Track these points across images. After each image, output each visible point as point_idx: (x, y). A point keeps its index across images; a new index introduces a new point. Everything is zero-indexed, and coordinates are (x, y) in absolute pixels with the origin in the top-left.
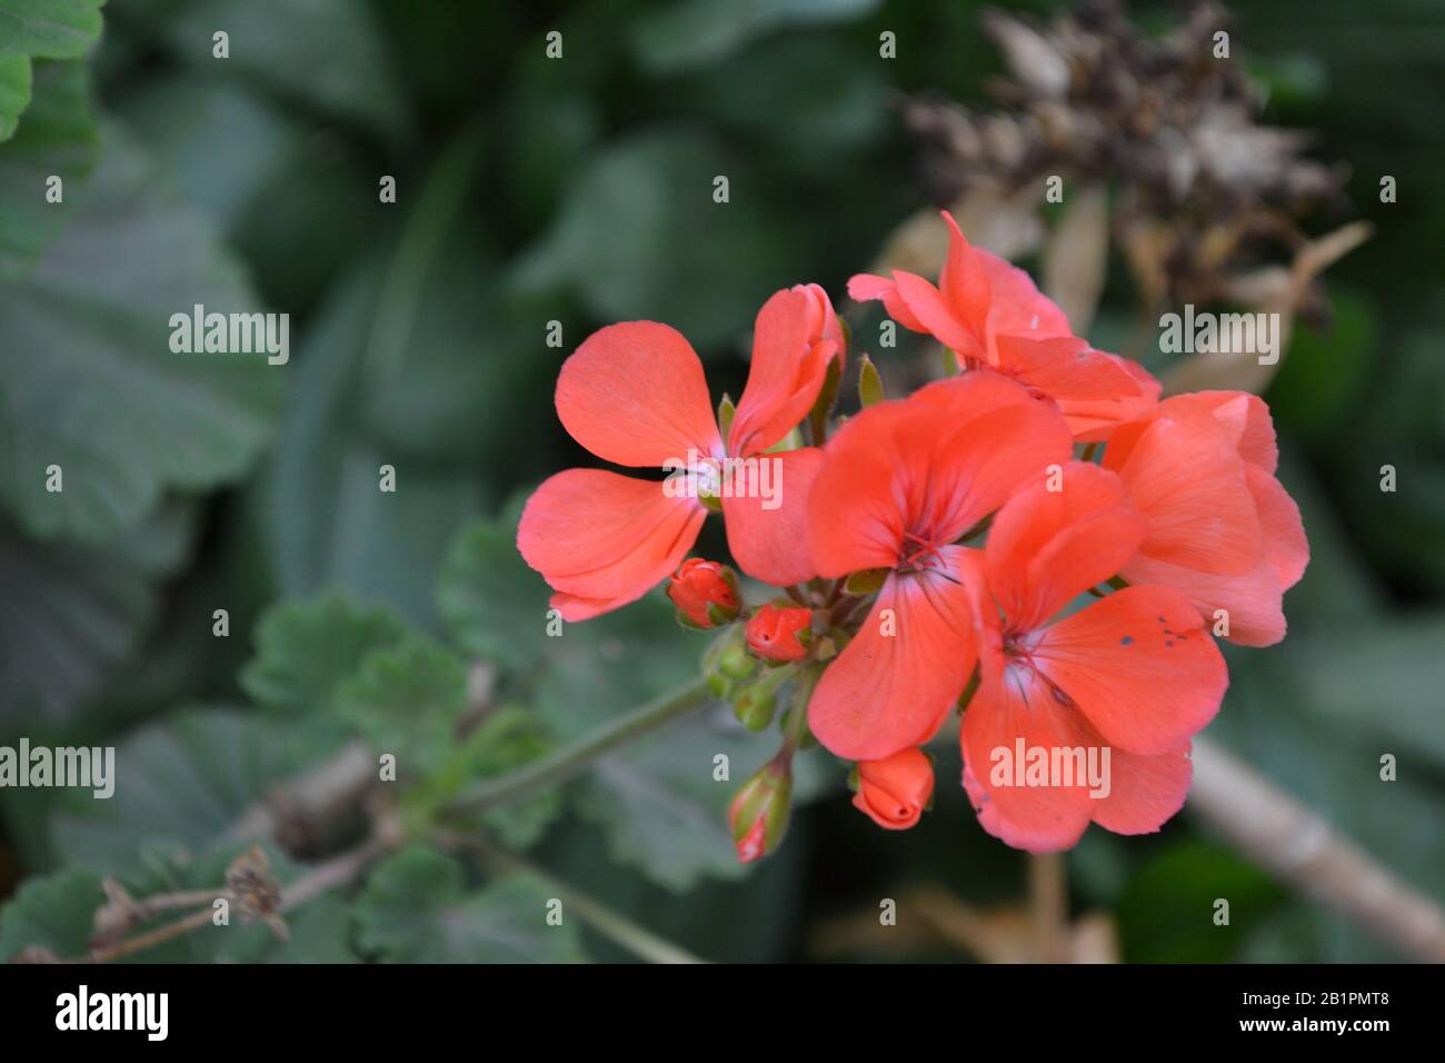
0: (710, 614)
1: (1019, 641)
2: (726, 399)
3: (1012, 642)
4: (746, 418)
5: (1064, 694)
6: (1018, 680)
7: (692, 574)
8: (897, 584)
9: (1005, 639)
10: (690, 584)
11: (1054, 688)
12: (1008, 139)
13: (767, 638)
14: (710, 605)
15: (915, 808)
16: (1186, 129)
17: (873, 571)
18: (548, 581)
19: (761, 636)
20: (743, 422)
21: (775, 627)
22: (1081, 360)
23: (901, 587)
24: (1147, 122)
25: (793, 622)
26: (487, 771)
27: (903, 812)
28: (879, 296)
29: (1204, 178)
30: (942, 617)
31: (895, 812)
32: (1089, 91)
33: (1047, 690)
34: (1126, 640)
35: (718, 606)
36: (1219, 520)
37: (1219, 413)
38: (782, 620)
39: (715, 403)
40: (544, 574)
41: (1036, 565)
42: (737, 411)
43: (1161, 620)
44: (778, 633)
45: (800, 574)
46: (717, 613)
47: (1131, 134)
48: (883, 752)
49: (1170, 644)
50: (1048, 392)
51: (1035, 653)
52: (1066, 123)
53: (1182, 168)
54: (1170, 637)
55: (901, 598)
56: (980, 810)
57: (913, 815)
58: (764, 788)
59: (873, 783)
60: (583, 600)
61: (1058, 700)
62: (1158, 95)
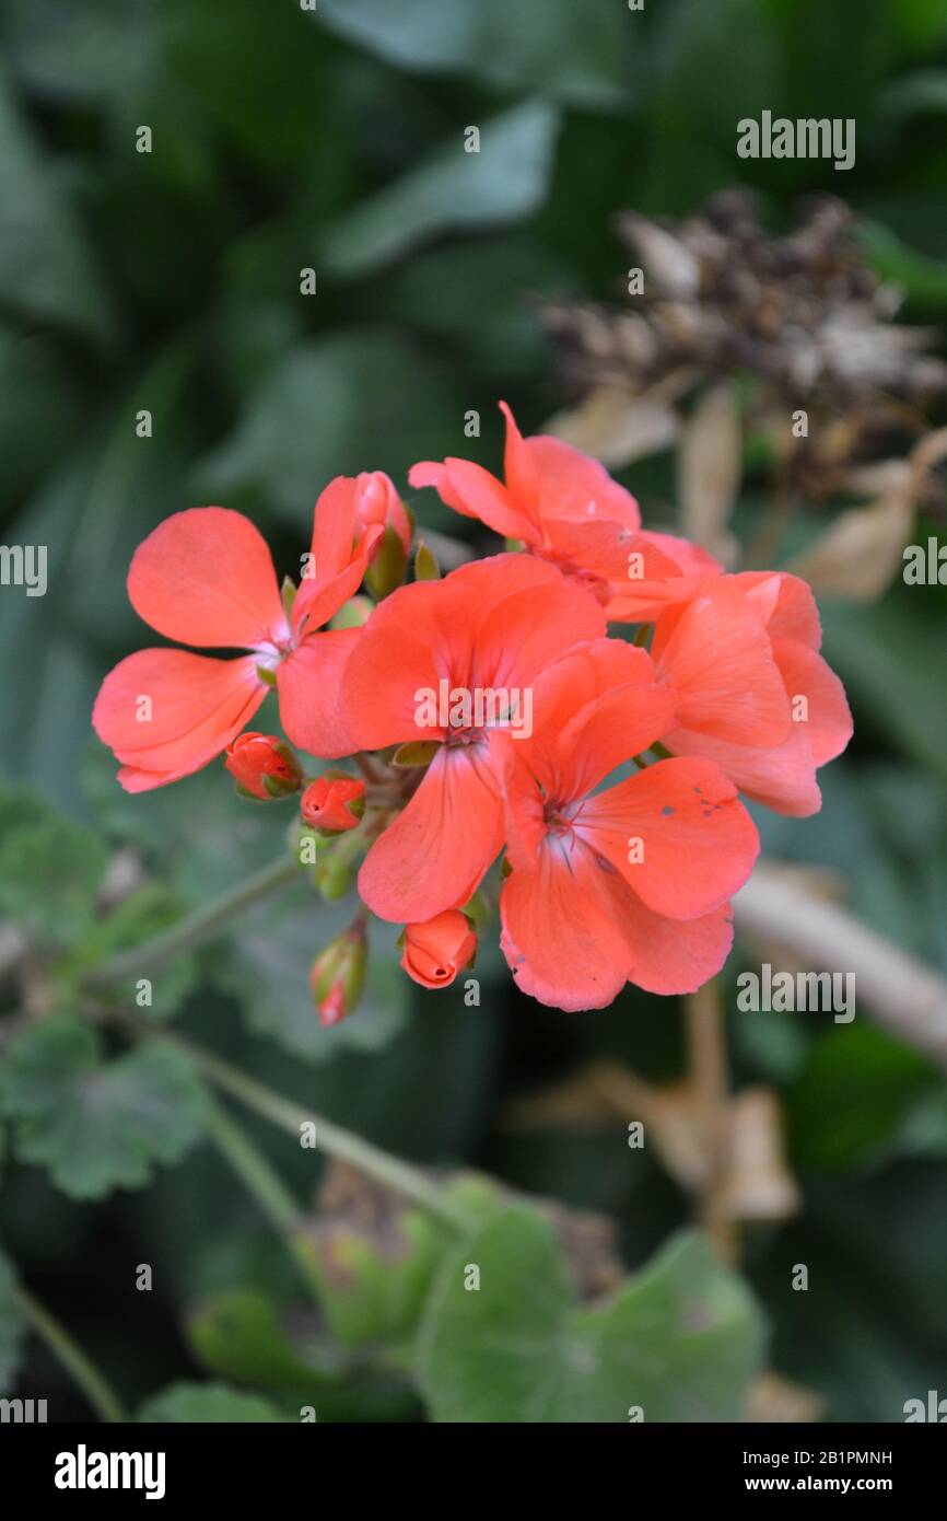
0: (267, 787)
1: (563, 811)
2: (287, 582)
3: (555, 812)
4: (303, 600)
5: (608, 863)
6: (562, 848)
7: (245, 747)
8: (447, 757)
9: (546, 810)
10: (243, 757)
11: (598, 857)
12: (636, 338)
13: (317, 809)
14: (264, 778)
15: (453, 969)
16: (812, 328)
17: (424, 744)
18: (117, 755)
19: (312, 808)
20: (302, 603)
21: (326, 797)
22: (622, 542)
23: (450, 759)
24: (770, 320)
25: (343, 793)
26: (127, 942)
27: (440, 972)
28: (434, 483)
29: (828, 375)
30: (487, 787)
31: (433, 974)
32: (715, 291)
33: (592, 858)
34: (666, 810)
35: (273, 778)
36: (751, 694)
37: (752, 594)
38: (332, 792)
39: (280, 583)
40: (114, 748)
41: (566, 737)
42: (298, 593)
43: (697, 790)
44: (327, 803)
45: (348, 746)
46: (272, 785)
47: (755, 332)
48: (425, 916)
49: (708, 813)
50: (599, 573)
51: (576, 822)
52: (688, 321)
53: (805, 364)
54: (705, 807)
55: (450, 769)
56: (516, 971)
57: (450, 976)
58: (341, 955)
59: (415, 945)
60: (149, 772)
61: (602, 867)
62: (778, 294)
